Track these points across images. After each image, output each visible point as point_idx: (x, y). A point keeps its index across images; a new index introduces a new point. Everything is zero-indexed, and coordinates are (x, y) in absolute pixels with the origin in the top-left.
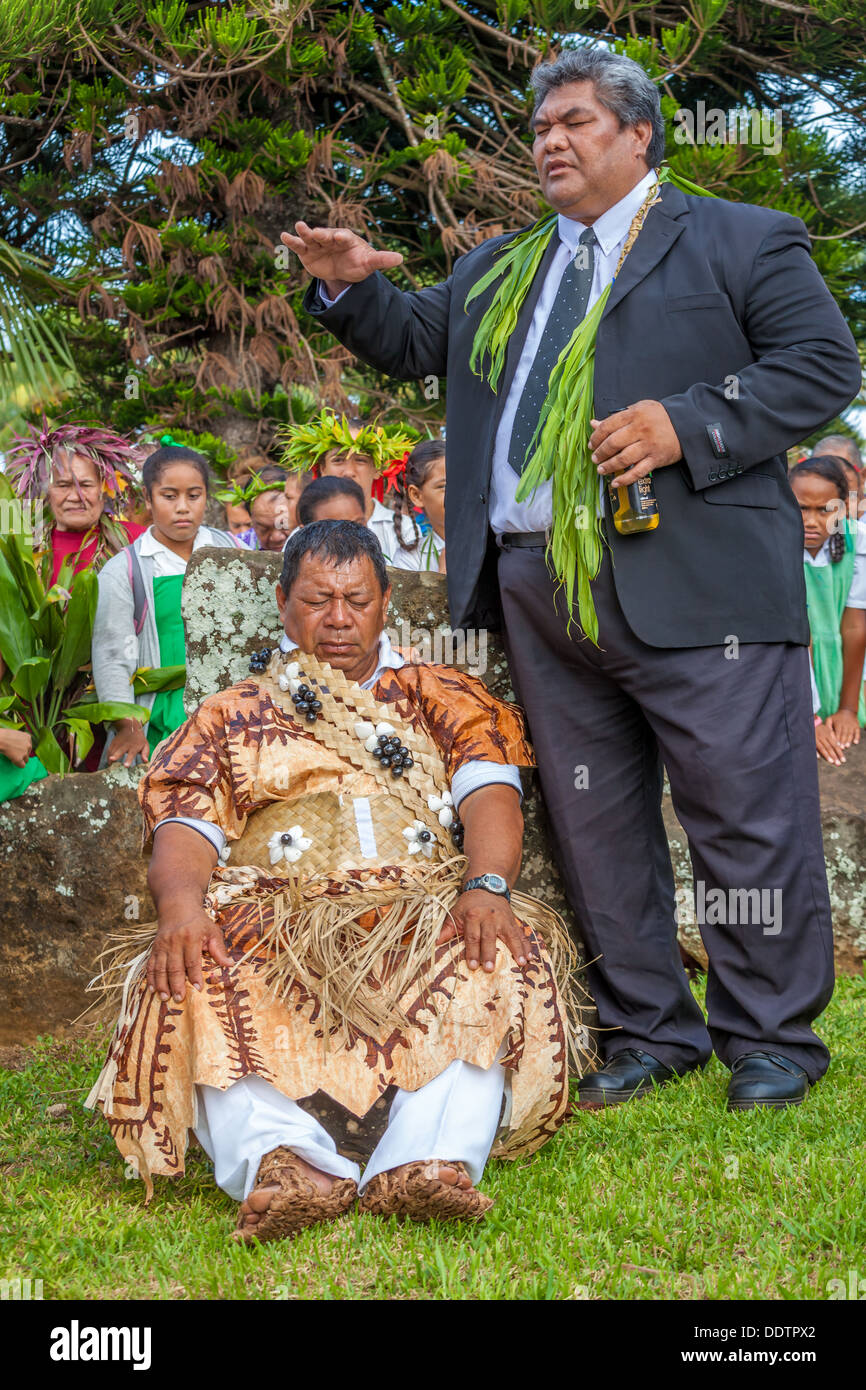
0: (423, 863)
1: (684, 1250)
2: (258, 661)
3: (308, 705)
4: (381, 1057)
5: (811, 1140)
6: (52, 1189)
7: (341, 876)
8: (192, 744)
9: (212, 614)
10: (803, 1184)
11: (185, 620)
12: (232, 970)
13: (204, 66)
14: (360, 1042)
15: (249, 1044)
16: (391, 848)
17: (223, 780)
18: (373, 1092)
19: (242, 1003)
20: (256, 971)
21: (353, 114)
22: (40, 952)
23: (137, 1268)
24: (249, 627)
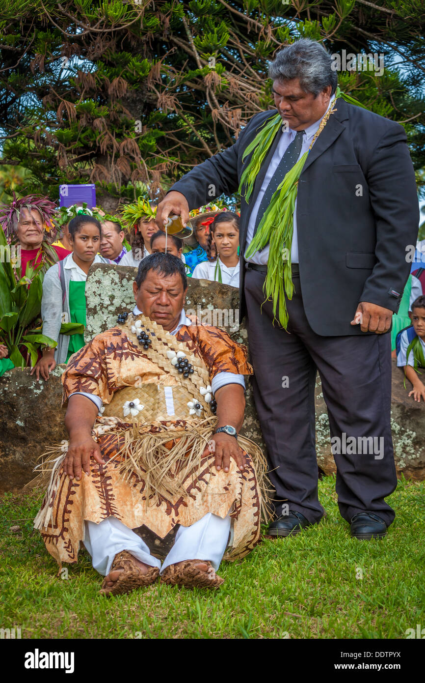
0: (196, 419)
1: (313, 607)
2: (122, 318)
3: (145, 341)
4: (173, 511)
5: (374, 557)
6: (13, 566)
7: (157, 423)
8: (89, 357)
9: (100, 295)
10: (370, 578)
11: (86, 297)
12: (104, 466)
13: (101, 25)
14: (164, 503)
15: (111, 502)
16: (181, 411)
17: (103, 375)
18: (169, 527)
19: (108, 482)
20: (116, 467)
21: (171, 52)
22: (7, 453)
23: (54, 605)
24: (117, 302)
